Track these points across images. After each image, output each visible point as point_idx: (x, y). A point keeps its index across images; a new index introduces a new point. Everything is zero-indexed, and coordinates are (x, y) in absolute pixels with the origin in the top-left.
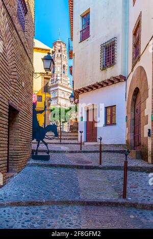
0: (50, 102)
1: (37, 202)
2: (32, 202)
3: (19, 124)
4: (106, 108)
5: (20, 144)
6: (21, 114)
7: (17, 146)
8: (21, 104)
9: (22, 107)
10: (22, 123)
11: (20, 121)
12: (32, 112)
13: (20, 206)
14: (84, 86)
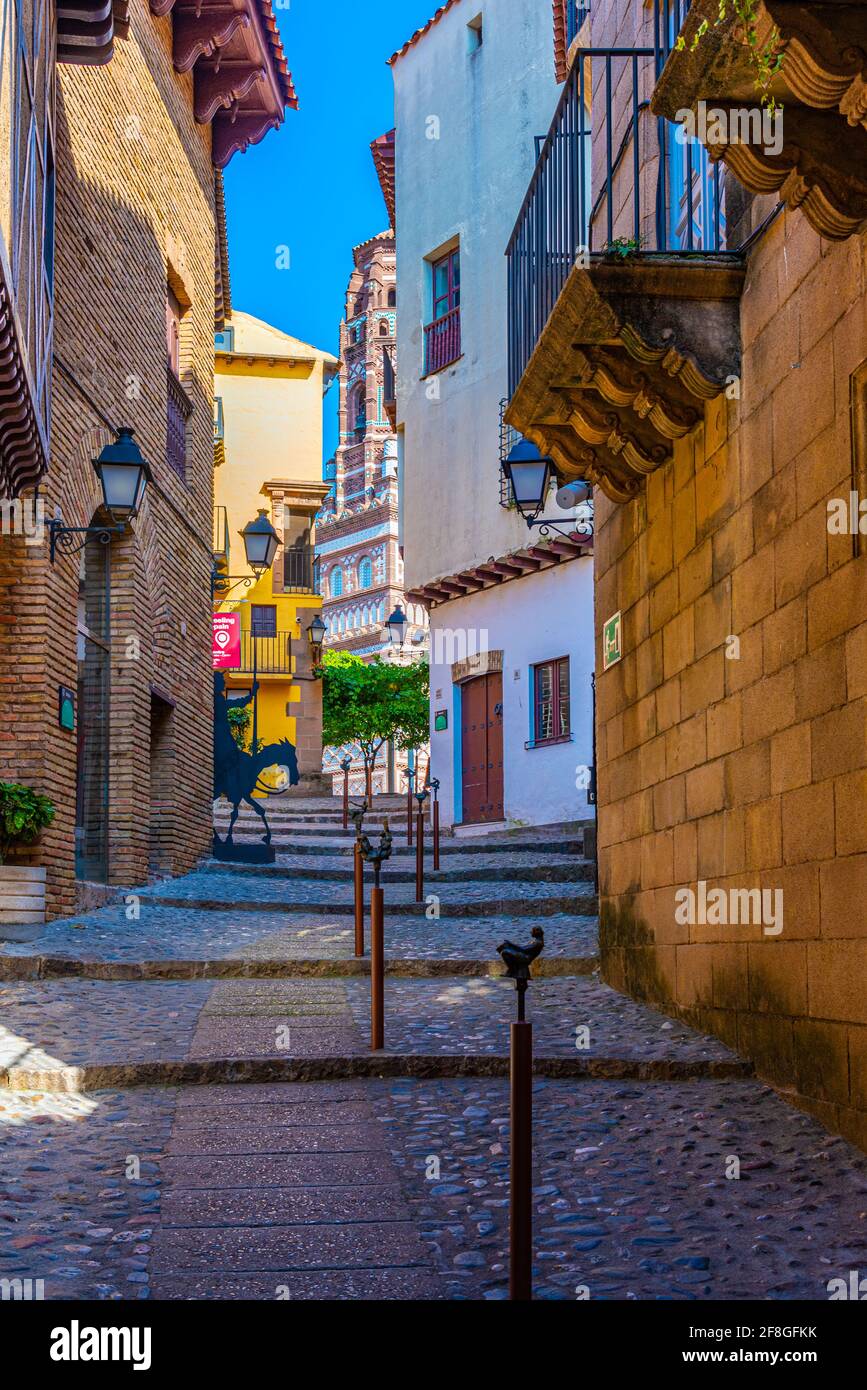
0: (317, 635)
1: (219, 903)
2: (208, 903)
3: (175, 740)
4: (537, 668)
5: (178, 798)
6: (178, 714)
7: (170, 803)
8: (177, 685)
9: (182, 694)
10: (183, 738)
11: (176, 733)
12: (209, 701)
13: (183, 907)
14: (443, 576)
